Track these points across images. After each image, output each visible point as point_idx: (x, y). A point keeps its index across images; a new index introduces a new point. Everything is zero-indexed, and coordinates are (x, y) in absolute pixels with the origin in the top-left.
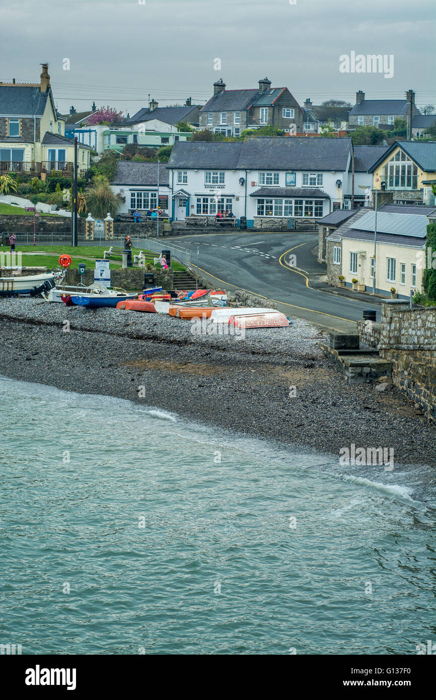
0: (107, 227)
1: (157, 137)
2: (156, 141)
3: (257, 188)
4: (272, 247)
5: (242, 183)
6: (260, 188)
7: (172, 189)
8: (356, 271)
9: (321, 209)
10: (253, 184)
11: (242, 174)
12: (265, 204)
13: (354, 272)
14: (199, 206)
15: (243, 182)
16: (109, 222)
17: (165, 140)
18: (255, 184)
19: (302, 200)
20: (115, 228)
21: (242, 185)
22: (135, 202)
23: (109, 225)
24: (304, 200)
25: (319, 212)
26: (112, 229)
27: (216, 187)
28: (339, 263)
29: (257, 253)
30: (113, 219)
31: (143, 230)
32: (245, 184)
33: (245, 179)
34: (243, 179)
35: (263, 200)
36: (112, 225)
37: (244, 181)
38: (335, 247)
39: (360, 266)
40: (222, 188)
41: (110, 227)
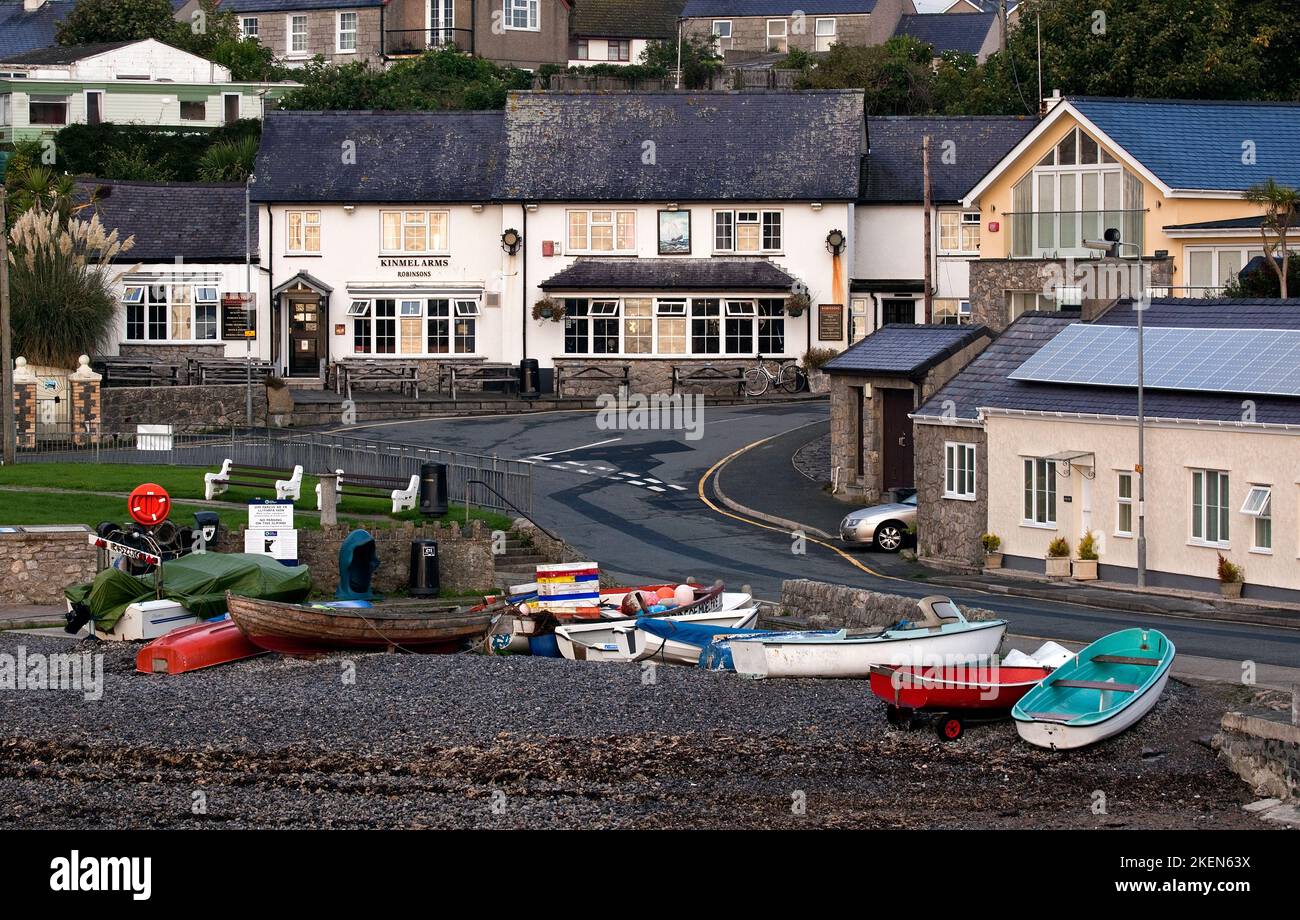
0: (80, 404)
1: (167, 99)
2: (164, 113)
3: (559, 265)
4: (658, 457)
5: (513, 247)
6: (571, 261)
7: (270, 271)
8: (1053, 518)
9: (779, 327)
10: (549, 250)
11: (511, 217)
12: (590, 317)
13: (1041, 519)
14: (361, 327)
15: (514, 243)
16: (88, 387)
17: (191, 108)
18: (556, 249)
19: (717, 300)
20: (105, 403)
21: (512, 253)
22: (141, 318)
23: (85, 396)
24: (724, 299)
25: (773, 339)
26: (96, 410)
27: (420, 261)
28: (970, 496)
29: (616, 474)
30: (99, 377)
31: (199, 409)
32: (520, 253)
33: (521, 234)
34: (513, 232)
35: (583, 303)
36: (96, 397)
37: (518, 239)
38: (948, 444)
39: (1068, 499)
40: (439, 264)
41: (89, 404)
